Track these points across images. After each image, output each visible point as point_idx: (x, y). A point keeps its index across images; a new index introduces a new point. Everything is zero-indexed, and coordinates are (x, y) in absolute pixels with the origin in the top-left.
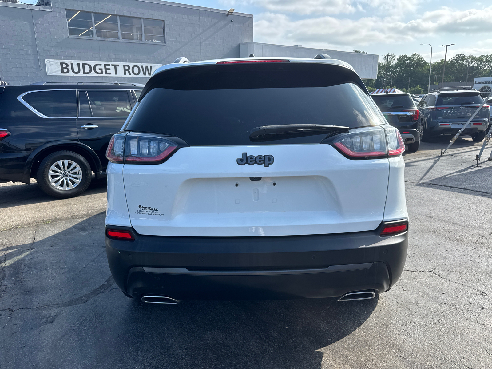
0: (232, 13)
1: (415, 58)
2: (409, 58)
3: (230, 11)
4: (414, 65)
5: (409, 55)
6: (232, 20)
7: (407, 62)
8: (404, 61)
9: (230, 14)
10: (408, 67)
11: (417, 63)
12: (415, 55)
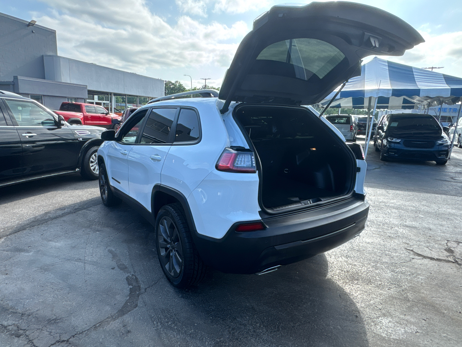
0: (34, 24)
1: (177, 85)
2: (173, 84)
3: (31, 22)
4: (177, 89)
5: (173, 82)
6: (34, 32)
7: (172, 86)
8: (170, 86)
9: (32, 25)
10: (173, 90)
11: (179, 88)
12: (177, 82)
